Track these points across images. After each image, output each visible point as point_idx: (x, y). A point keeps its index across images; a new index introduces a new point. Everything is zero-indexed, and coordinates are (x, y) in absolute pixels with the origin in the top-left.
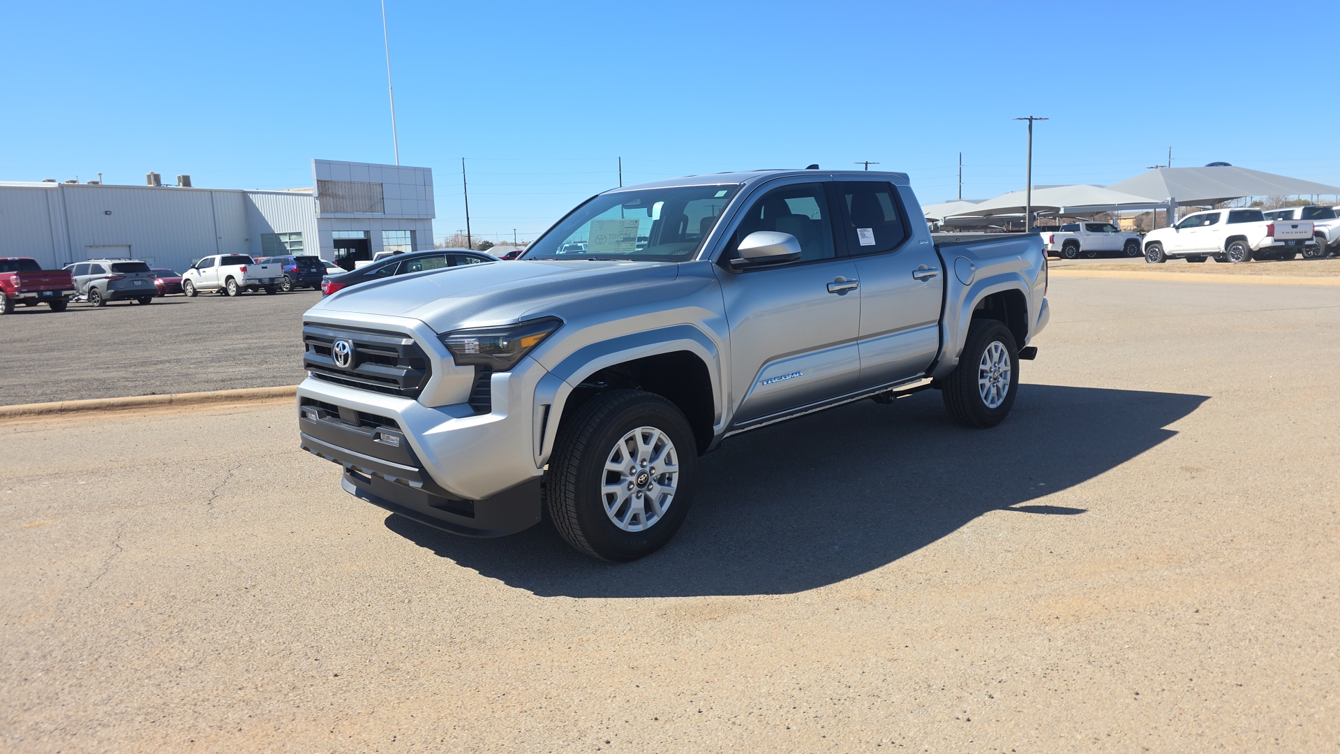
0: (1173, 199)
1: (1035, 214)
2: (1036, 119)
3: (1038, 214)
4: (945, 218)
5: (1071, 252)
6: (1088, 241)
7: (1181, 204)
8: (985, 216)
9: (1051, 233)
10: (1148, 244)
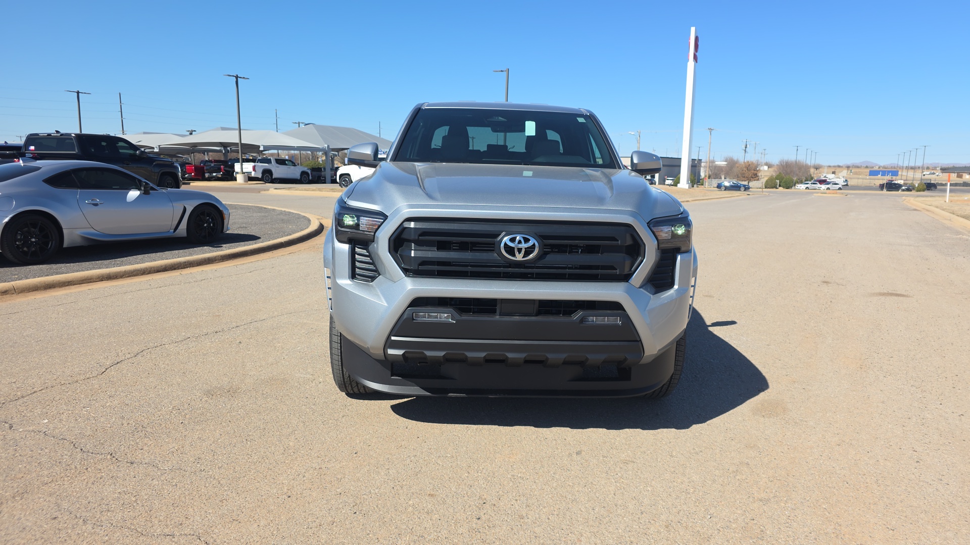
0: (328, 146)
1: (229, 149)
2: (240, 77)
3: (231, 149)
4: (159, 146)
5: (267, 178)
6: (279, 171)
7: (333, 150)
8: (191, 147)
9: (252, 164)
10: (341, 176)
